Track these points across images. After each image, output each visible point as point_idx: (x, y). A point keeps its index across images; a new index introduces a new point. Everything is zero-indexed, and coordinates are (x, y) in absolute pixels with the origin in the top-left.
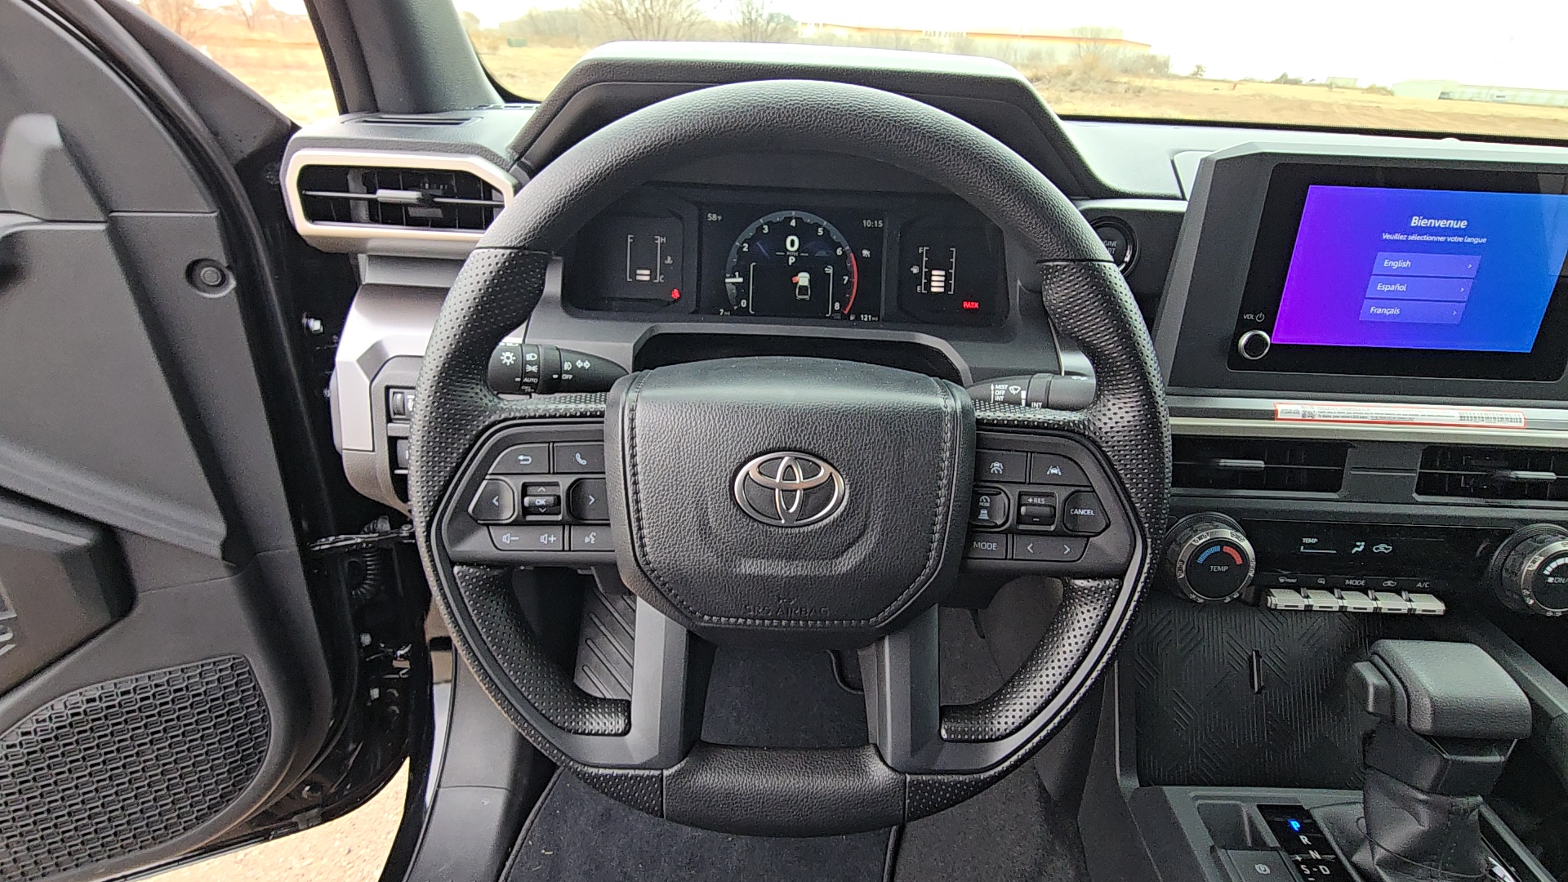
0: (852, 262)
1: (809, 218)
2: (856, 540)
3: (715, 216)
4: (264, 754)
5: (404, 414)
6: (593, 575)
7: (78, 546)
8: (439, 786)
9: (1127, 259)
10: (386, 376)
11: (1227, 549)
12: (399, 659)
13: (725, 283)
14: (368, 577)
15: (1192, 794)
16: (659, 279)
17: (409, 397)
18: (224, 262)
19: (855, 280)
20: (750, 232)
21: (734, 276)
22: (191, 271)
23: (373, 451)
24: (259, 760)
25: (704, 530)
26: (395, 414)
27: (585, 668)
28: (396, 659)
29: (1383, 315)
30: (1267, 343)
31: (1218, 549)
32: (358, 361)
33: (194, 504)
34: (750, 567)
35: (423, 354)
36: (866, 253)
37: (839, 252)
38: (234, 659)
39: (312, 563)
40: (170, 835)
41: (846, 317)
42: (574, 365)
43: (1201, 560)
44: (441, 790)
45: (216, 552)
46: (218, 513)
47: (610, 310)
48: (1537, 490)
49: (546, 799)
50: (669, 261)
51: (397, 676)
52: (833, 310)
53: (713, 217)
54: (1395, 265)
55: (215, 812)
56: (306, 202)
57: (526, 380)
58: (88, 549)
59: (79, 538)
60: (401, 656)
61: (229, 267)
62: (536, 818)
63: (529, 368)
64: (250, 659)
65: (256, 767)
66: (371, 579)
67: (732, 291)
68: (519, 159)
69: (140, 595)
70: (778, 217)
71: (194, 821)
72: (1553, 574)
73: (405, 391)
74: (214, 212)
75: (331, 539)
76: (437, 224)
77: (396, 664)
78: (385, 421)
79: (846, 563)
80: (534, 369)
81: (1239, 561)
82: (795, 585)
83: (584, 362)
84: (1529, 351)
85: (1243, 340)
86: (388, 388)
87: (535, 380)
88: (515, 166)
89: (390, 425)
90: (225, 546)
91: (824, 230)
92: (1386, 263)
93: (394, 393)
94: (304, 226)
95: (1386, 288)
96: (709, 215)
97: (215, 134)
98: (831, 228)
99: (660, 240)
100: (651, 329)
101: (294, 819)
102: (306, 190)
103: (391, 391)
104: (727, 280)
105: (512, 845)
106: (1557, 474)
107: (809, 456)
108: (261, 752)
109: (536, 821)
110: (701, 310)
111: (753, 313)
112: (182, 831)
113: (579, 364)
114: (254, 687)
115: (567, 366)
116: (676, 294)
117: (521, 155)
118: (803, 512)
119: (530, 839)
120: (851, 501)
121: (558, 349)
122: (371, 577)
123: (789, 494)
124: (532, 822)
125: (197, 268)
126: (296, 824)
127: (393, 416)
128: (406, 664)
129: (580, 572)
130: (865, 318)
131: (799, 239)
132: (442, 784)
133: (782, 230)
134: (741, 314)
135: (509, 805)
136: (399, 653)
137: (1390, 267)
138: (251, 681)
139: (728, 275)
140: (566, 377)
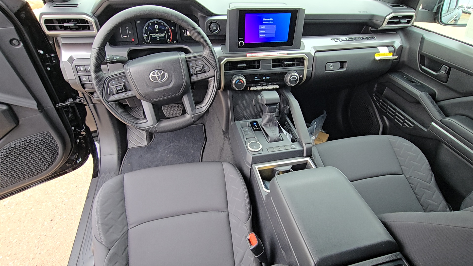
0: (170, 30)
1: (159, 21)
2: (171, 81)
3: (138, 21)
4: (58, 153)
5: (81, 71)
6: (128, 104)
7: (4, 109)
8: (101, 156)
9: (219, 29)
10: (75, 63)
11: (240, 80)
12: (82, 132)
13: (143, 37)
14: (70, 113)
15: (240, 122)
16: (129, 37)
17: (81, 67)
18: (18, 39)
19: (171, 34)
20: (147, 25)
21: (145, 35)
22: (11, 41)
23: (76, 79)
24: (57, 154)
25: (147, 86)
26: (79, 71)
27: (129, 129)
28: (81, 132)
29: (262, 37)
30: (243, 44)
31: (239, 80)
32: (68, 61)
33: (28, 98)
34: (156, 90)
35: (90, 58)
36: (173, 28)
37: (167, 28)
38: (46, 132)
39: (57, 109)
40: (41, 172)
41: (171, 43)
42: (116, 58)
43: (236, 83)
44: (101, 157)
45: (37, 108)
46: (33, 99)
47: (119, 45)
48: (290, 65)
49: (126, 155)
50: (130, 32)
51: (83, 136)
52: (168, 41)
53: (138, 22)
54: (263, 27)
55: (50, 166)
56: (47, 27)
57: (108, 62)
58: (7, 110)
59: (5, 107)
60: (83, 131)
61: (20, 40)
62: (125, 159)
63: (108, 59)
64: (50, 132)
65: (57, 156)
66: (70, 114)
67: (145, 38)
68: (94, 15)
69: (20, 119)
70: (152, 21)
71: (46, 169)
72: (292, 79)
73: (80, 66)
74: (13, 27)
75: (60, 104)
76: (77, 30)
77: (82, 133)
78: (77, 73)
79: (171, 85)
80: (109, 59)
81: (243, 82)
82: (164, 91)
83: (118, 57)
84: (287, 41)
85: (239, 43)
86: (76, 66)
87: (109, 62)
88: (93, 17)
89: (78, 73)
90: (38, 107)
91: (163, 23)
92: (261, 27)
93: (77, 67)
94: (48, 32)
95: (262, 32)
96: (137, 21)
97: (7, 6)
98: (164, 23)
99: (127, 28)
100: (130, 49)
101: (66, 171)
102: (46, 24)
103: (77, 66)
104: (144, 36)
105: (121, 164)
106: (292, 62)
107: (160, 70)
108: (57, 152)
109: (125, 160)
110: (139, 44)
111: (151, 43)
112: (43, 171)
113: (117, 58)
114: (52, 138)
115: (115, 58)
116: (133, 40)
117: (94, 14)
118: (161, 79)
119: (125, 163)
120: (168, 77)
121: (112, 55)
122: (71, 113)
123: (159, 77)
124: (124, 160)
125: (13, 41)
126: (67, 172)
127: (78, 72)
128: (84, 133)
129: (124, 104)
130: (175, 42)
131: (158, 25)
132: (101, 155)
133: (154, 24)
134: (148, 44)
135: (118, 157)
136: (82, 130)
137: (262, 28)
138: (51, 137)
139: (144, 35)
140: (115, 60)
